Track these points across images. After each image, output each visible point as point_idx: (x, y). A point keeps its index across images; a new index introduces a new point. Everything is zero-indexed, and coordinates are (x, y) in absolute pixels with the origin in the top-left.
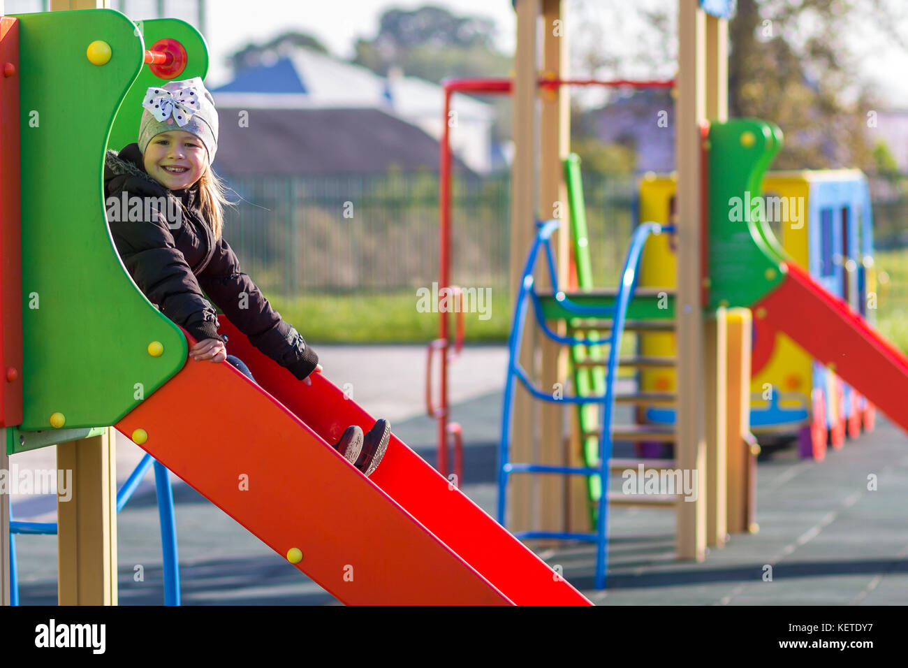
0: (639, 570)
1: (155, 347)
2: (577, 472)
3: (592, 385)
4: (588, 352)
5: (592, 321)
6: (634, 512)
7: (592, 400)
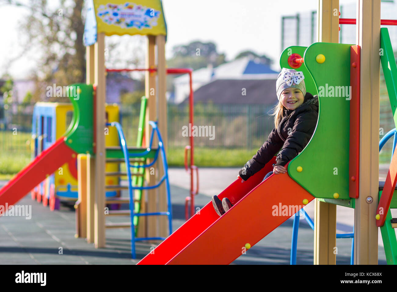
0: (119, 252)
1: (300, 169)
2: (142, 215)
3: (137, 182)
4: (138, 170)
5: (137, 159)
6: (121, 230)
7: (137, 188)
